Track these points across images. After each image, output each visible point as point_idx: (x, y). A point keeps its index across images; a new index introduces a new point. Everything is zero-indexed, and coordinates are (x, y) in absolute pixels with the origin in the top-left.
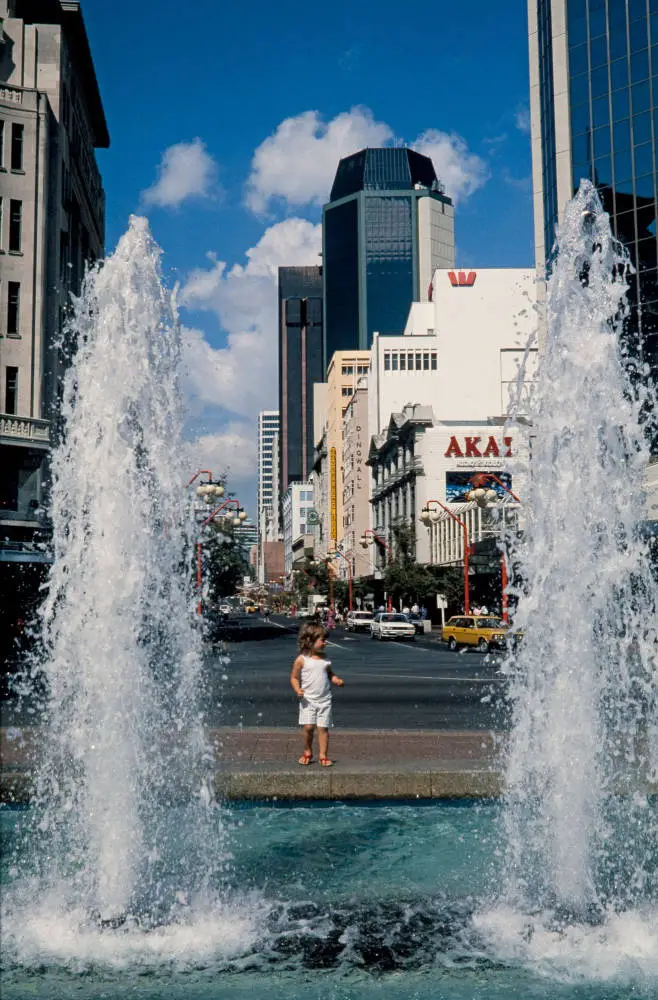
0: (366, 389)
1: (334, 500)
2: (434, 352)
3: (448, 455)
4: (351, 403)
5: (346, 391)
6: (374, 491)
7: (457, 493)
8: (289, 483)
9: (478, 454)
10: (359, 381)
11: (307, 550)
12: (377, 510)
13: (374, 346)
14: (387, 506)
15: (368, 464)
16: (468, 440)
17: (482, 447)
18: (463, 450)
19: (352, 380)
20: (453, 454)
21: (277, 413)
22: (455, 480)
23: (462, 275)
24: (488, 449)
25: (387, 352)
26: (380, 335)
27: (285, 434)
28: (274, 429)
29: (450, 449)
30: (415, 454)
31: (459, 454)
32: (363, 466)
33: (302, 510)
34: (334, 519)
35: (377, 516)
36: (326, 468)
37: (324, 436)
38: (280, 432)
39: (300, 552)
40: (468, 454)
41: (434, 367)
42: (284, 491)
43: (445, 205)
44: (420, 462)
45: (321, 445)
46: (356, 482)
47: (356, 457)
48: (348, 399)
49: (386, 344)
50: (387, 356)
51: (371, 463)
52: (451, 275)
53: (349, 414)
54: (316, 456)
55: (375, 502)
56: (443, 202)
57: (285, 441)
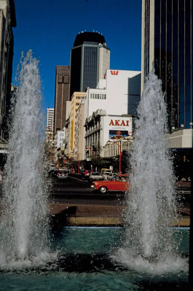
0: (84, 104)
1: (72, 136)
2: (105, 94)
3: (110, 125)
4: (79, 108)
5: (77, 104)
6: (85, 134)
7: (112, 136)
8: (57, 131)
9: (119, 125)
10: (82, 101)
11: (62, 151)
12: (87, 140)
13: (87, 91)
14: (90, 139)
15: (84, 126)
16: (116, 121)
17: (120, 123)
18: (114, 123)
19: (79, 101)
20: (111, 125)
21: (53, 109)
22: (112, 132)
23: (114, 72)
24: (122, 124)
25: (91, 93)
26: (90, 88)
27: (56, 116)
28: (52, 114)
29: (111, 123)
30: (100, 124)
31: (113, 125)
32: (82, 126)
33: (60, 139)
34: (72, 142)
35: (87, 142)
36: (70, 127)
37: (69, 117)
38: (54, 115)
39: (60, 152)
40: (116, 125)
41: (105, 98)
42: (55, 133)
43: (108, 50)
44: (102, 127)
45: (68, 120)
46: (80, 131)
47: (80, 124)
48: (78, 106)
49: (91, 91)
50: (91, 94)
51: (85, 126)
52: (111, 72)
53: (78, 111)
54: (66, 123)
55: (86, 138)
56: (107, 49)
57: (56, 118)
